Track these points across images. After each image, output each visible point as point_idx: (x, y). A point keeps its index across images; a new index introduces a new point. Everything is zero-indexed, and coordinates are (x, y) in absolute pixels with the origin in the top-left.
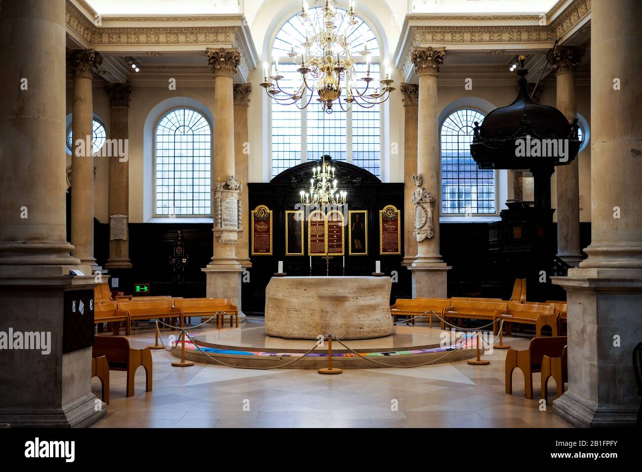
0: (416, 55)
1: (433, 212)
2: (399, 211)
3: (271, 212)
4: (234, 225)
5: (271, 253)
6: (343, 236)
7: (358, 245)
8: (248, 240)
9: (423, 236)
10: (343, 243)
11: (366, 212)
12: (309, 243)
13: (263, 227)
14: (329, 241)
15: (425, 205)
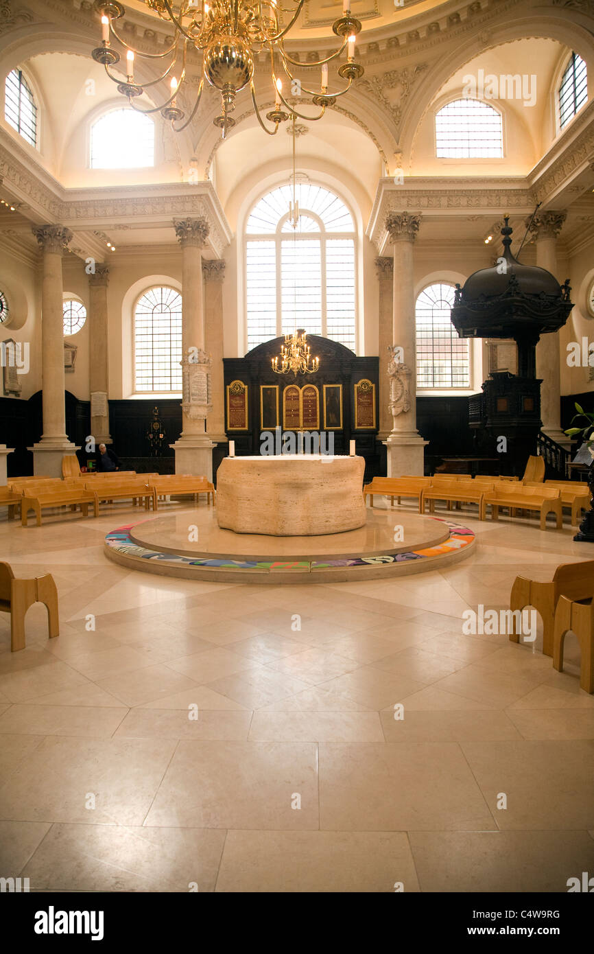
0: (391, 220)
1: (409, 384)
2: (374, 385)
3: (246, 387)
4: (203, 400)
5: (246, 428)
6: (318, 410)
7: (333, 419)
8: (223, 415)
9: (400, 410)
10: (318, 417)
11: (341, 386)
12: (284, 418)
13: (238, 402)
14: (304, 416)
15: (401, 378)
